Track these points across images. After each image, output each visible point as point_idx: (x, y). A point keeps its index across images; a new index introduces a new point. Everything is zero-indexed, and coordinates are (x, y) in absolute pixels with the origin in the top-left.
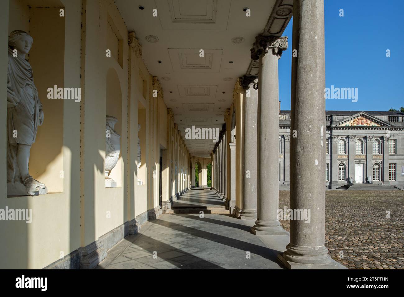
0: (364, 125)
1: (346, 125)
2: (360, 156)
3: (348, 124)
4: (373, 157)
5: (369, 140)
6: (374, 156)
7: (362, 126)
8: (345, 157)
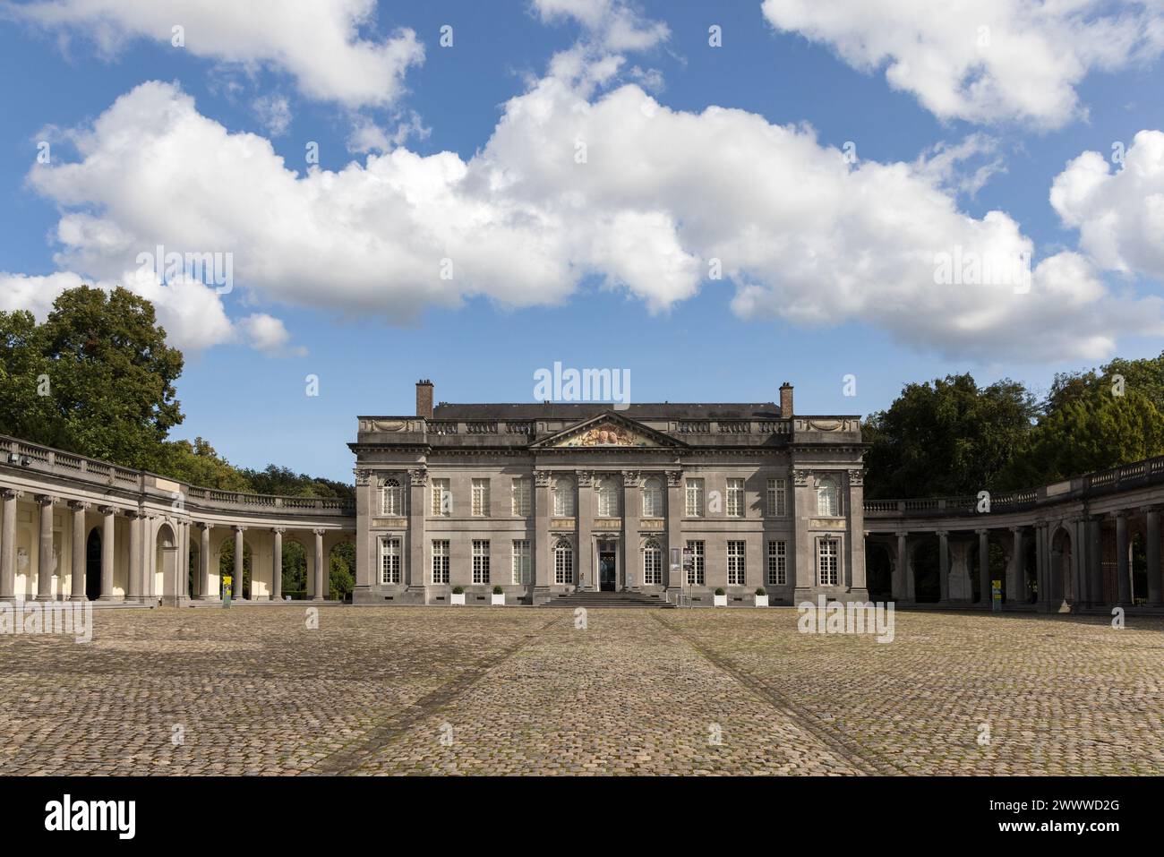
0: (616, 445)
1: (570, 444)
2: (607, 523)
3: (576, 442)
4: (643, 524)
5: (630, 481)
6: (643, 521)
7: (610, 445)
8: (569, 526)
